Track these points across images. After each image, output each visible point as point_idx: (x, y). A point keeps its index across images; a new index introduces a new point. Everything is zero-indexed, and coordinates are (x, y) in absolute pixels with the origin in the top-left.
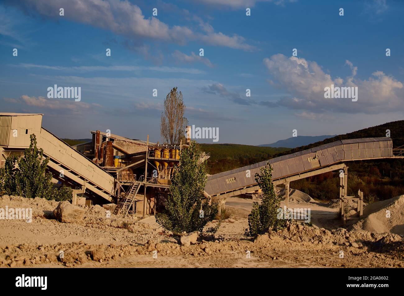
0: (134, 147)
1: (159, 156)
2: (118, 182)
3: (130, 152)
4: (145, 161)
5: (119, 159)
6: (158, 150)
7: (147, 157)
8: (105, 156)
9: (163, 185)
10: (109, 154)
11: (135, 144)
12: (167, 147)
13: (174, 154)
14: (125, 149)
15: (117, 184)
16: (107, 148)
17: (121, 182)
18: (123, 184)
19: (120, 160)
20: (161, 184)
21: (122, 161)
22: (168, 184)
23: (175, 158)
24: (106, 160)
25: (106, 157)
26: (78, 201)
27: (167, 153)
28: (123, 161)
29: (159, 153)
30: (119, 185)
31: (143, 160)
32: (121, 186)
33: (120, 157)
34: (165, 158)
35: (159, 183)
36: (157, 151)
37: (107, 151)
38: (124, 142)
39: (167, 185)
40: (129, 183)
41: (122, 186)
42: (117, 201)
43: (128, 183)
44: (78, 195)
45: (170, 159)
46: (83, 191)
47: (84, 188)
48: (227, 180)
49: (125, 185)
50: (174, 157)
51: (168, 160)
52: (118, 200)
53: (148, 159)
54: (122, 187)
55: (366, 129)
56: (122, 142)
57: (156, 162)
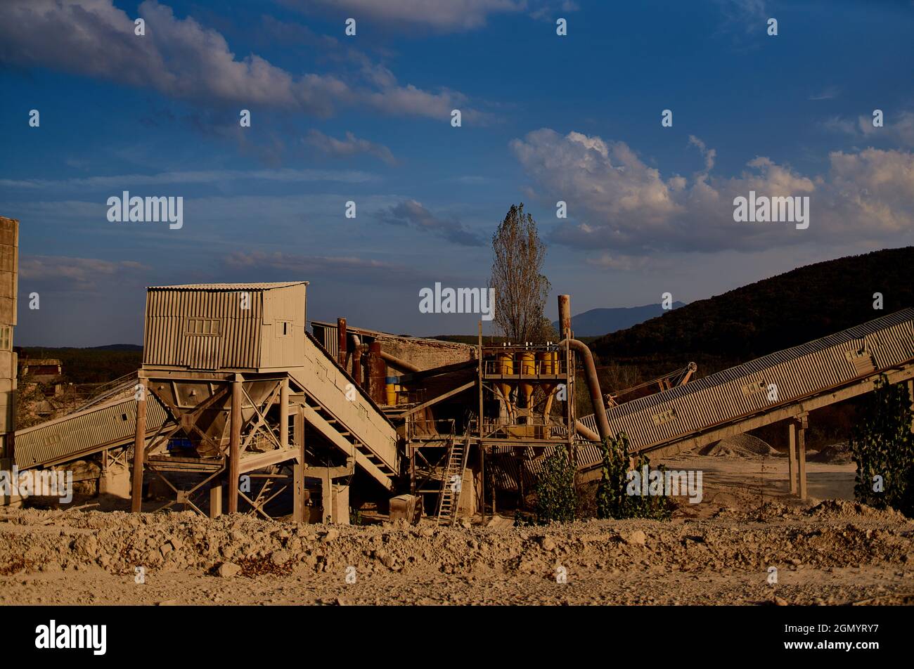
0: (427, 354)
1: (511, 371)
2: (410, 442)
3: (420, 365)
4: (477, 385)
5: (395, 384)
6: (507, 356)
7: (481, 375)
8: (368, 380)
9: (524, 439)
10: (376, 375)
11: (429, 345)
12: (527, 348)
13: (549, 363)
14: (404, 360)
15: (407, 446)
16: (372, 361)
17: (417, 441)
18: (421, 445)
19: (398, 388)
20: (517, 437)
21: (401, 388)
22: (536, 437)
23: (553, 372)
24: (371, 389)
25: (371, 381)
26: (335, 496)
27: (530, 360)
28: (405, 389)
29: (510, 364)
30: (411, 449)
31: (472, 384)
32: (416, 450)
33: (399, 379)
34: (527, 373)
35: (514, 435)
36: (505, 358)
37: (371, 368)
38: (401, 343)
39: (533, 440)
40: (439, 440)
41: (420, 449)
42: (410, 487)
43: (435, 441)
44: (335, 481)
45: (542, 377)
46: (347, 471)
47: (351, 462)
48: (655, 417)
49: (426, 446)
50: (549, 370)
51: (536, 378)
52: (412, 485)
53: (483, 380)
54: (419, 453)
55: (754, 284)
56: (395, 342)
57: (504, 385)
